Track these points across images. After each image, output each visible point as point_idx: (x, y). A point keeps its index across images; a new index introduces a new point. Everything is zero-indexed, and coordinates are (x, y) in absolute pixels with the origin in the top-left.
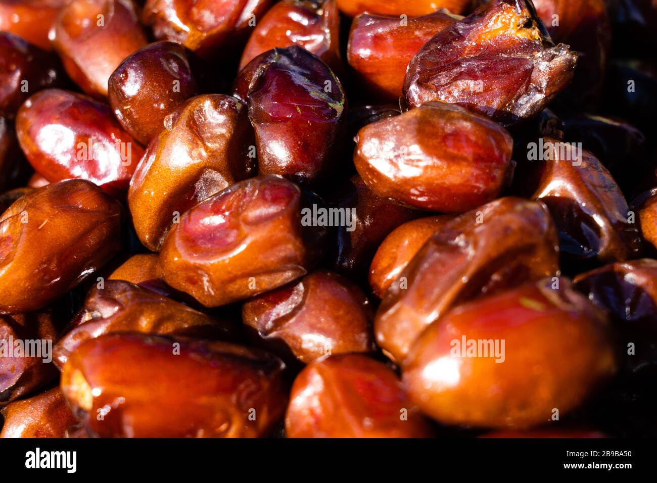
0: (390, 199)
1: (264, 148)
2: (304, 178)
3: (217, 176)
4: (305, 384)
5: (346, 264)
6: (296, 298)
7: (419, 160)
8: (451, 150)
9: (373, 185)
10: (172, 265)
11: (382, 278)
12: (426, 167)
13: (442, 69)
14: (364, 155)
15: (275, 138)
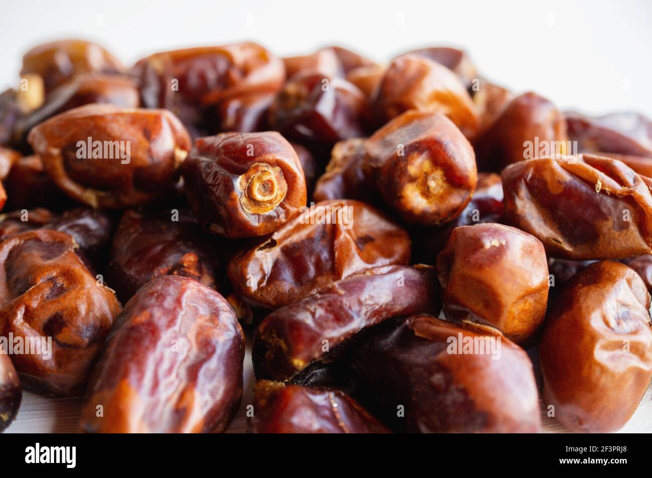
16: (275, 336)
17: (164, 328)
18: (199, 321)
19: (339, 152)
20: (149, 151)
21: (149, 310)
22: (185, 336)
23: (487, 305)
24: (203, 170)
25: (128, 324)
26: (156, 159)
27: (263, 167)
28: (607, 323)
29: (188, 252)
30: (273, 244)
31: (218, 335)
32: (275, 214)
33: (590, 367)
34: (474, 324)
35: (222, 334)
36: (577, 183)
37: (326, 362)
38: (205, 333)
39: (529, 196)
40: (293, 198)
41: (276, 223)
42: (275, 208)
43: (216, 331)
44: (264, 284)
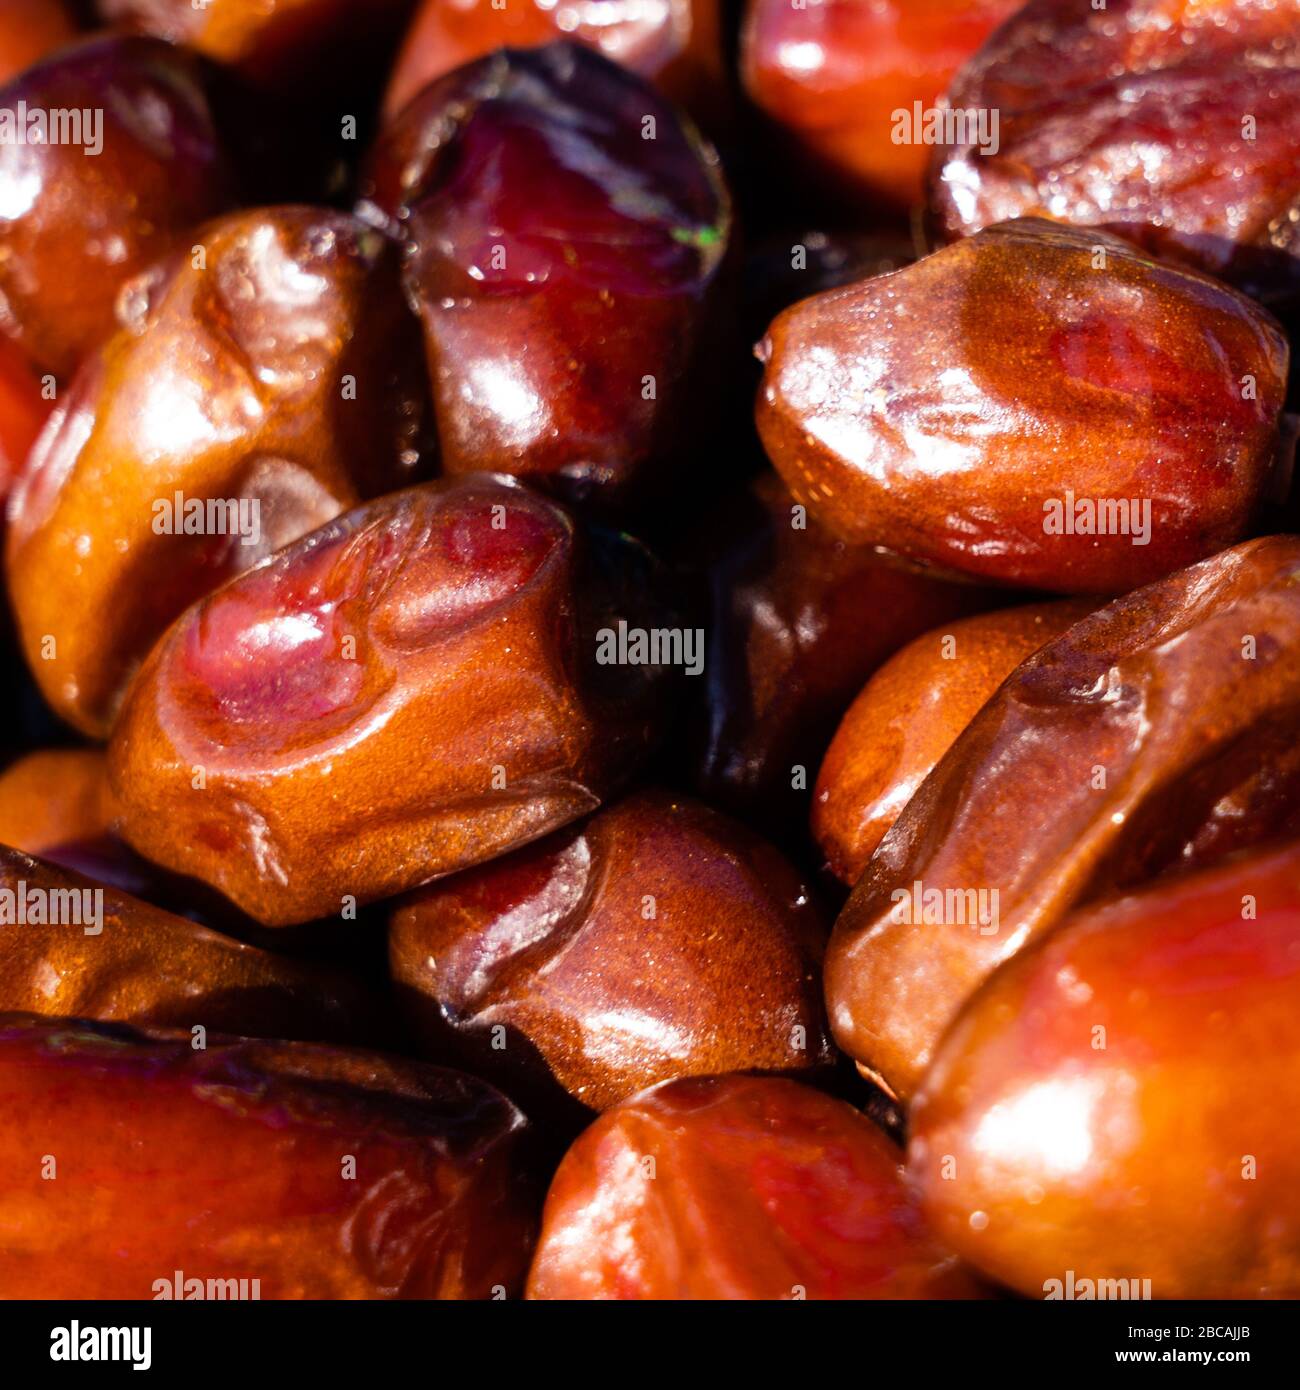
0: (881, 550)
1: (456, 388)
2: (590, 483)
3: (300, 483)
4: (589, 1179)
5: (734, 771)
6: (565, 889)
7: (974, 418)
8: (1076, 382)
9: (821, 502)
10: (145, 786)
11: (853, 817)
12: (996, 441)
13: (1054, 109)
14: (786, 405)
15: (492, 353)
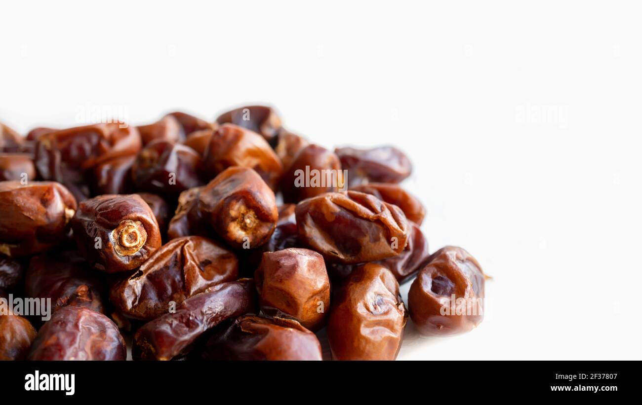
16: (146, 342)
17: (68, 346)
18: (93, 337)
19: (184, 199)
20: (46, 214)
21: (56, 334)
22: (83, 350)
23: (289, 305)
24: (86, 228)
25: (42, 346)
26: (52, 220)
27: (129, 222)
28: (368, 309)
29: (80, 285)
30: (141, 273)
31: (107, 346)
32: (140, 254)
33: (359, 340)
34: (281, 319)
35: (109, 345)
36: (344, 213)
37: (184, 354)
38: (97, 346)
39: (313, 223)
40: (152, 241)
41: (141, 260)
42: (139, 250)
43: (105, 343)
44: (137, 303)
